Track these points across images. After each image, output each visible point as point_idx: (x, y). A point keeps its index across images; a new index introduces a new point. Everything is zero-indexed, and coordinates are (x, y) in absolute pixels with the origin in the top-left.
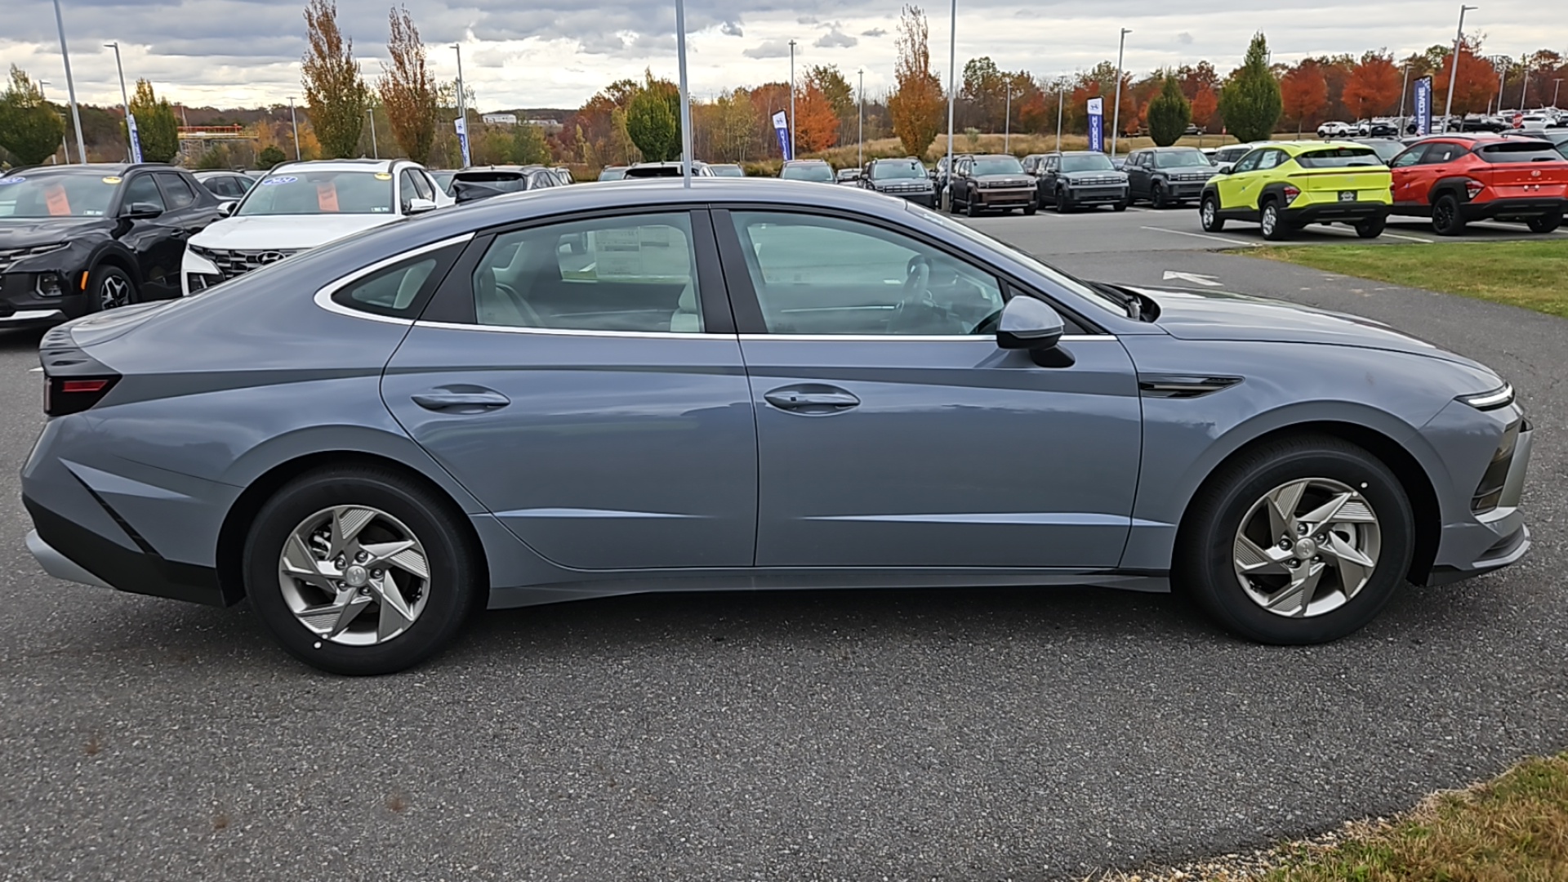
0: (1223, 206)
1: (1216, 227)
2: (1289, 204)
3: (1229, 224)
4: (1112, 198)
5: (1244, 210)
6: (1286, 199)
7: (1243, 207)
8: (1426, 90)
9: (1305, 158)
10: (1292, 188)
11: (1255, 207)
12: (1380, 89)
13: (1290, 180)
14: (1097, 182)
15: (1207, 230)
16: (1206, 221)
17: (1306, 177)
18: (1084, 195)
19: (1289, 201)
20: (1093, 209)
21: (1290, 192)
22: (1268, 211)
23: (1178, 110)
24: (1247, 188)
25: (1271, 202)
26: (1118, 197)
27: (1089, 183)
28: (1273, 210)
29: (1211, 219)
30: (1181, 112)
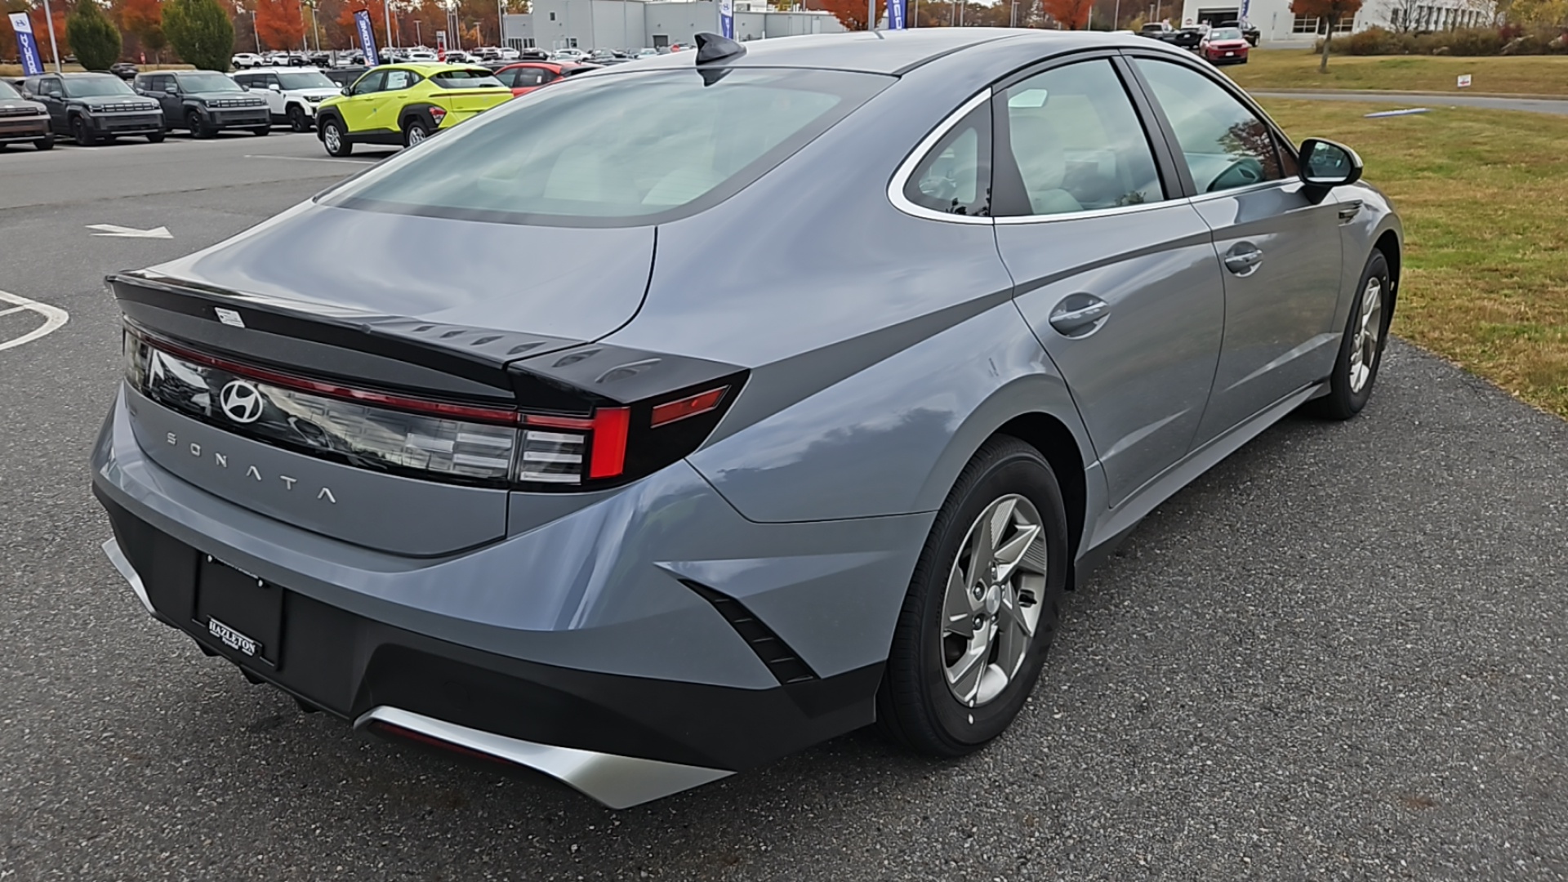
0: (350, 130)
1: (344, 152)
2: (438, 125)
3: (357, 147)
4: (148, 127)
5: (381, 132)
6: (434, 120)
7: (379, 129)
8: (367, 24)
9: (440, 78)
10: (437, 108)
11: (397, 128)
12: (290, 22)
13: (432, 100)
14: (125, 108)
15: (333, 155)
16: (329, 146)
17: (448, 97)
18: (111, 124)
19: (437, 121)
20: (111, 141)
21: (437, 112)
22: (413, 132)
23: (104, 33)
24: (378, 111)
25: (415, 123)
26: (156, 127)
27: (115, 109)
28: (420, 131)
29: (338, 144)
30: (107, 35)
